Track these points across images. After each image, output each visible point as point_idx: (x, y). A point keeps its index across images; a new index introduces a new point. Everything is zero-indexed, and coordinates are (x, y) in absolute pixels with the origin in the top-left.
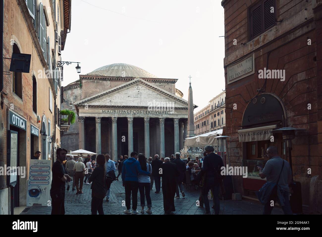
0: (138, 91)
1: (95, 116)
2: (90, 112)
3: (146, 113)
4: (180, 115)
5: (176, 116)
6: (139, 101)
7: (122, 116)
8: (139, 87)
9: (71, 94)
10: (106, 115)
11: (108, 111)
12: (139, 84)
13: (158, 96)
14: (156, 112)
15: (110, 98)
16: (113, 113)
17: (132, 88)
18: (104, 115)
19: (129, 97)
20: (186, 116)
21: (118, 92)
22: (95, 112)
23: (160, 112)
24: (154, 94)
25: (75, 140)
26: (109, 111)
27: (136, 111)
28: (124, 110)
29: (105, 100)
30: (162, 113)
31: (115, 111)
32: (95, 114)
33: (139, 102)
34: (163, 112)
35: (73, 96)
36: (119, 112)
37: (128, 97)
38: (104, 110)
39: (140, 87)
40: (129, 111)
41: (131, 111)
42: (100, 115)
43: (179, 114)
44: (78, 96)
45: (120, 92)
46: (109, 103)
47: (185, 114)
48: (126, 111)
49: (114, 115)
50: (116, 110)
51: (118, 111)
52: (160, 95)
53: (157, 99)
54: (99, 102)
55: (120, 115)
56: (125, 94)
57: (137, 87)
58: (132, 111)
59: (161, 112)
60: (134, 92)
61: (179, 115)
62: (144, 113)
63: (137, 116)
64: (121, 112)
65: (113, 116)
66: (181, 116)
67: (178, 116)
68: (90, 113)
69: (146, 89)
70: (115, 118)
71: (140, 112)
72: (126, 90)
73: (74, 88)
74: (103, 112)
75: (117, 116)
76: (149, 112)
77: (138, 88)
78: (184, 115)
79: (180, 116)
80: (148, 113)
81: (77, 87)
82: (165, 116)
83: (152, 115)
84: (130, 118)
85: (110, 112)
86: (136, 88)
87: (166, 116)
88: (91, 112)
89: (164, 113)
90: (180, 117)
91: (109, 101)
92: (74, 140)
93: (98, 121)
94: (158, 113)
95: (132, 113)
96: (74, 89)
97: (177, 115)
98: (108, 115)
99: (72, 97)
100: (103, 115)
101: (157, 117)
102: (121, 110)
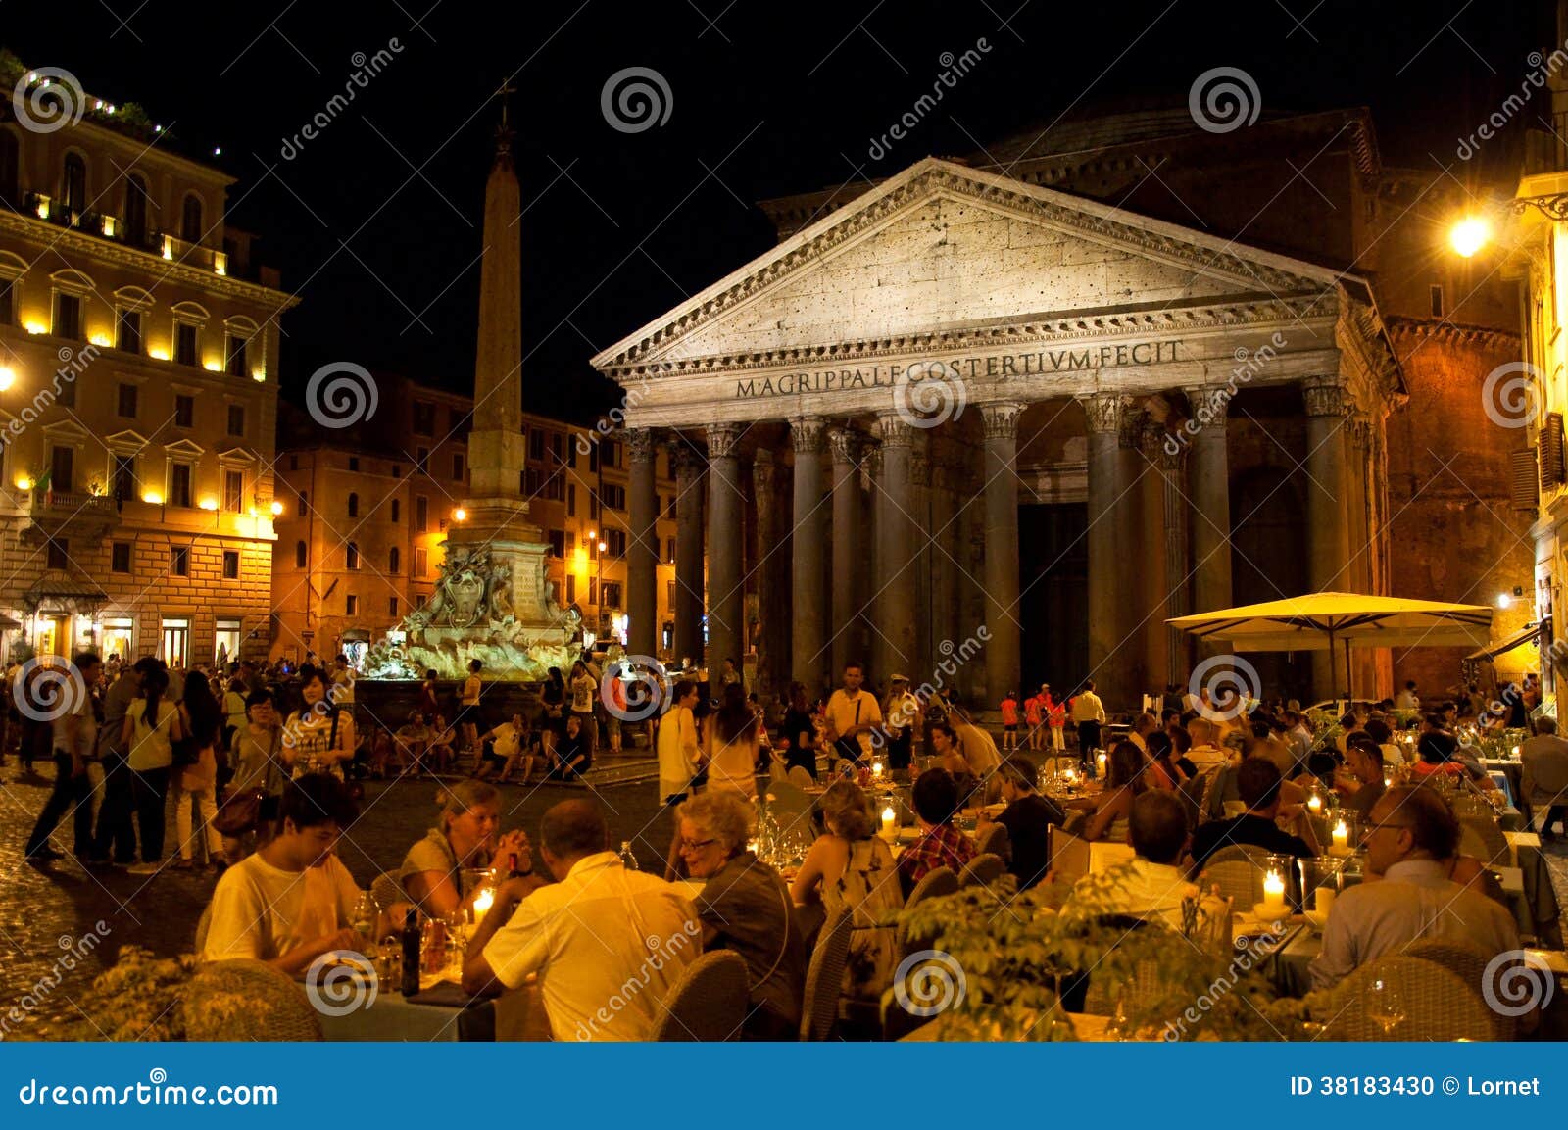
0: (940, 236)
1: (701, 420)
3: (989, 374)
4: (1231, 361)
5: (1196, 369)
6: (946, 299)
7: (842, 406)
8: (942, 212)
10: (757, 406)
11: (768, 385)
12: (941, 196)
13: (1071, 249)
14: (1057, 359)
15: (778, 306)
16: (795, 390)
17: (905, 228)
18: (747, 407)
19: (887, 289)
22: (701, 396)
23: (1079, 359)
24: (1042, 241)
26: (775, 381)
29: (752, 319)
30: (1092, 362)
31: (804, 379)
32: (702, 411)
33: (946, 308)
34: (1103, 357)
37: (876, 283)
38: (744, 383)
39: (951, 212)
40: (887, 368)
41: (896, 370)
42: (726, 409)
43: (1220, 355)
45: (836, 265)
46: (775, 333)
48: (864, 370)
49: (799, 406)
50: (810, 376)
51: (822, 376)
52: (1080, 240)
54: (723, 340)
55: (832, 399)
56: (862, 271)
57: (928, 214)
58: (905, 366)
59: (1092, 355)
60: (916, 246)
61: (1220, 362)
64: (836, 384)
67: (1211, 368)
68: (676, 407)
69: (986, 217)
70: (801, 418)
72: (870, 247)
74: (741, 392)
75: (813, 407)
76: (1004, 366)
77: (939, 223)
79: (1229, 367)
80: (999, 370)
82: (1122, 377)
83: (1024, 384)
85: (776, 389)
86: (927, 224)
88: (684, 399)
89: (1113, 360)
90: (1226, 375)
91: (771, 324)
93: (718, 447)
94: (1065, 365)
95: (902, 379)
97: (1205, 364)
98: (764, 406)
100: (742, 408)
101: (1060, 389)
102: (838, 374)
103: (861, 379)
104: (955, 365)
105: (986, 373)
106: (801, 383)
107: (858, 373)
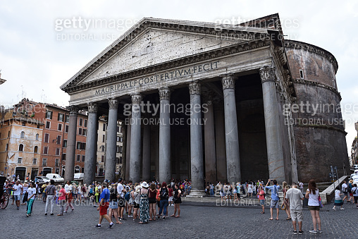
0: (149, 41)
3: (161, 80)
4: (235, 65)
5: (223, 70)
6: (150, 59)
7: (121, 94)
8: (150, 35)
11: (103, 90)
12: (150, 30)
13: (184, 38)
14: (181, 72)
15: (107, 67)
16: (110, 91)
17: (140, 41)
18: (98, 97)
19: (135, 58)
20: (250, 65)
22: (87, 96)
23: (188, 71)
24: (176, 38)
26: (105, 89)
27: (144, 79)
28: (124, 83)
29: (100, 73)
31: (112, 87)
32: (87, 99)
33: (150, 61)
37: (132, 58)
39: (152, 34)
40: (133, 81)
41: (136, 82)
42: (92, 98)
43: (231, 64)
45: (122, 54)
47: (249, 60)
48: (127, 83)
49: (111, 95)
51: (117, 86)
52: (187, 36)
53: (183, 46)
54: (93, 79)
55: (119, 92)
57: (146, 36)
58: (138, 80)
59: (191, 70)
60: (142, 45)
61: (231, 66)
62: (158, 79)
63: (144, 89)
64: (120, 88)
65: (109, 97)
66: (237, 67)
67: (228, 69)
69: (161, 34)
70: (111, 99)
71: (150, 79)
72: (131, 48)
74: (96, 93)
75: (113, 95)
76: (166, 77)
77: (149, 38)
78: (243, 63)
79: (234, 68)
80: (164, 78)
83: (171, 82)
84: (134, 94)
86: (145, 39)
87: (201, 75)
89: (198, 71)
90: (234, 70)
91: (105, 73)
94: (183, 74)
95: (137, 85)
97: (226, 68)
98: (101, 97)
100: (96, 97)
101: (181, 81)
102: (120, 84)
103: (126, 85)
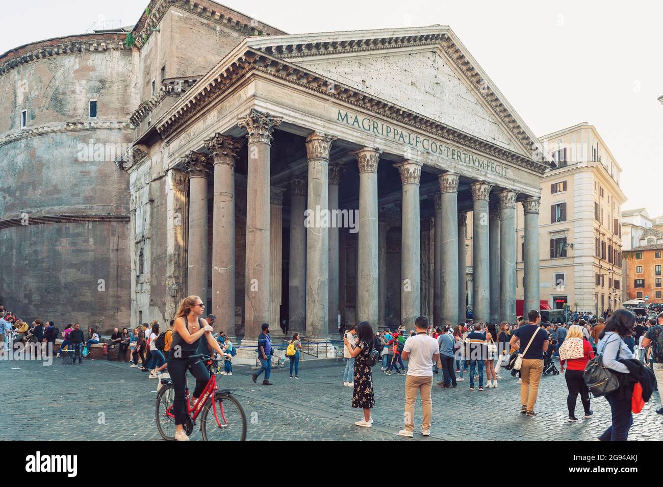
0: (436, 73)
1: (313, 127)
2: (297, 105)
3: (453, 158)
4: (520, 182)
7: (395, 150)
8: (436, 59)
9: (75, 72)
10: (350, 132)
11: (356, 120)
12: (438, 51)
13: (479, 108)
14: (474, 159)
15: (362, 68)
16: (371, 130)
17: (421, 58)
18: (344, 130)
19: (415, 88)
21: (385, 57)
22: (313, 110)
23: (481, 163)
24: (471, 98)
25: (91, 240)
26: (361, 118)
27: (430, 142)
28: (400, 130)
29: (347, 70)
30: (485, 165)
32: (315, 121)
34: (488, 166)
35: (88, 81)
36: (387, 132)
37: (410, 84)
38: (343, 112)
39: (439, 62)
40: (415, 136)
41: (418, 139)
42: (331, 126)
43: (517, 178)
44: (112, 82)
45: (391, 60)
46: (361, 87)
48: (405, 133)
49: (374, 142)
50: (380, 123)
51: (385, 127)
52: (482, 106)
53: (478, 119)
54: (330, 74)
55: (391, 144)
56: (403, 71)
57: (432, 58)
58: (421, 138)
59: (484, 163)
60: (426, 72)
61: (518, 182)
62: (448, 154)
63: (431, 161)
64: (391, 135)
65: (370, 144)
66: (522, 186)
67: (515, 184)
68: (297, 110)
69: (452, 74)
70: (374, 151)
71: (438, 146)
72: (407, 59)
73: (96, 50)
74: (340, 118)
75: (379, 144)
76: (458, 156)
77: (436, 65)
80: (455, 157)
81: (111, 46)
82: (493, 177)
83: (465, 168)
84: (413, 163)
85: (361, 125)
86: (430, 62)
88: (302, 107)
89: (490, 168)
90: (519, 188)
91: (360, 78)
92: (87, 241)
93: (324, 151)
94: (477, 164)
95: (420, 145)
96: (93, 52)
97: (514, 181)
98: (355, 134)
99: (84, 82)
100: (341, 129)
101: (475, 176)
102: (392, 128)
103: (403, 137)
104: (441, 147)
105: (451, 157)
106: (374, 127)
107: (402, 134)
